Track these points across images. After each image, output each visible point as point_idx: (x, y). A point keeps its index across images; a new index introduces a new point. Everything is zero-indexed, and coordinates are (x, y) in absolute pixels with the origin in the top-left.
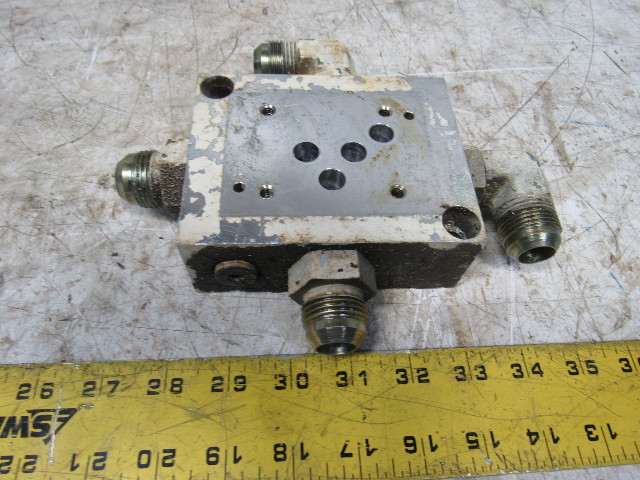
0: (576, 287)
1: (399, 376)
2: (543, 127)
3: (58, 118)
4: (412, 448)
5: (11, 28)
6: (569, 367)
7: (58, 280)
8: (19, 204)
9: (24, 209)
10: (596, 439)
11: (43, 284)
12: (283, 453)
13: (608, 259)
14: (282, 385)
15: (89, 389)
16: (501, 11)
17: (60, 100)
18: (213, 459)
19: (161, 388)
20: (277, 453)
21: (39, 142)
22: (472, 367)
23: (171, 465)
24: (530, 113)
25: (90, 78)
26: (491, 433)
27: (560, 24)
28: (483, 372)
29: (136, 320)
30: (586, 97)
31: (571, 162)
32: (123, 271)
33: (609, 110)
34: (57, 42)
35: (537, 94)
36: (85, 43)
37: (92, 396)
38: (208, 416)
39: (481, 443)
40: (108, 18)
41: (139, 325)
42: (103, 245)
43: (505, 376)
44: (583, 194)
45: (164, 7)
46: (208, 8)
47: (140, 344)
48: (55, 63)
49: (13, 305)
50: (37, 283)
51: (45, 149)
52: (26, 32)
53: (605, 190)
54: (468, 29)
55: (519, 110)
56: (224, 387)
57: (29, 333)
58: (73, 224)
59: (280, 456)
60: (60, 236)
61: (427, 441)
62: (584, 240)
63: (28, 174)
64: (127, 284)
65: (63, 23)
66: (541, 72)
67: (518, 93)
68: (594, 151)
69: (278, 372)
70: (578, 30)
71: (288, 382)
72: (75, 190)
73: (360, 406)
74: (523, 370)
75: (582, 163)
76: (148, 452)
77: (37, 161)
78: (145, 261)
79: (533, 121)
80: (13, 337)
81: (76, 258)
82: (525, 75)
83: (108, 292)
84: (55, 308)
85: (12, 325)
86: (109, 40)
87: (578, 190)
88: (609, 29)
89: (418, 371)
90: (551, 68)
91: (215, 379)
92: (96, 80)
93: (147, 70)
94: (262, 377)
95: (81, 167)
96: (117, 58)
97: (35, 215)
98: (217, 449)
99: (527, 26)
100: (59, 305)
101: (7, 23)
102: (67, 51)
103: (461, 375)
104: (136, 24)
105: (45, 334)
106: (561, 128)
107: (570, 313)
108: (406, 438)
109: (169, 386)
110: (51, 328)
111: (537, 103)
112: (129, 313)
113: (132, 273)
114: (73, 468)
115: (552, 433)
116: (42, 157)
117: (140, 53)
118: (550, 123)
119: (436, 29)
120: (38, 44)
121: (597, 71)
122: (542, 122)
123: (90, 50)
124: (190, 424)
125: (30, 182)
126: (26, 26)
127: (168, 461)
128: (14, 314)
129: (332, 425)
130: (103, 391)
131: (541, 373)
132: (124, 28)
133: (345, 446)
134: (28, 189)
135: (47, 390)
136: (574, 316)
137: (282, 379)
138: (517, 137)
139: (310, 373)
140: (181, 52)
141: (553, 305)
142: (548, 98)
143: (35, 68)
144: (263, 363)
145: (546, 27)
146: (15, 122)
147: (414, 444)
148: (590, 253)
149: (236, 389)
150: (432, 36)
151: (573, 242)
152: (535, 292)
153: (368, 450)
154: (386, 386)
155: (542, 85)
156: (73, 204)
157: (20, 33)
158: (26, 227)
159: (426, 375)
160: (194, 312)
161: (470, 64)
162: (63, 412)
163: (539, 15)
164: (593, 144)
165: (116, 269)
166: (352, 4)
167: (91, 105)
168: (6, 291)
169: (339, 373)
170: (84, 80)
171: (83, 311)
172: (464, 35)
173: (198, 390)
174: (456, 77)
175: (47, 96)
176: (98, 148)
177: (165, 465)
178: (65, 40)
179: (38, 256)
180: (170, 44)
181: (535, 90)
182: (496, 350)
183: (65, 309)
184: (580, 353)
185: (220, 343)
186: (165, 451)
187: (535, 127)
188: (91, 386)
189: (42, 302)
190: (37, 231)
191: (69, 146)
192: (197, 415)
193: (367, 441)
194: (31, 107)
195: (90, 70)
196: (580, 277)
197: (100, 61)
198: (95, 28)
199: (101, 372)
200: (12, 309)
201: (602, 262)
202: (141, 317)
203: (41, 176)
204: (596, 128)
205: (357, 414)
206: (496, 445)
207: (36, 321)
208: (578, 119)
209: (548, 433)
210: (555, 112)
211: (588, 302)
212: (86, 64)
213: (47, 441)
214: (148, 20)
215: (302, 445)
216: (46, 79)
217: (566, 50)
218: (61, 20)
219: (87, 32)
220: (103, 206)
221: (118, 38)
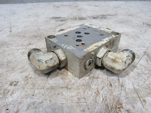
2: (150, 63)
3: (5, 66)
17: (7, 61)
24: (145, 59)
34: (11, 48)
35: (144, 54)
36: (18, 48)
40: (26, 43)
45: (41, 40)
52: (4, 46)
55: (141, 59)
79: (146, 61)
86: (25, 47)
92: (18, 56)
95: (6, 79)
96: (26, 51)
104: (33, 44)
120: (6, 49)
122: (149, 61)
123: (19, 50)
126: (5, 45)
132: (29, 45)
138: (143, 66)
142: (148, 55)
143: (3, 54)
155: (145, 52)
157: (3, 47)
163: (137, 37)
167: (15, 62)
170: (15, 56)
175: (4, 60)
176: (13, 74)
178: (13, 48)
187: (148, 63)
197: (21, 52)
198: (22, 45)
212: (17, 53)
214: (36, 43)
216: (5, 56)
218: (14, 44)
219: (19, 46)
220: (9, 92)
221: (27, 47)
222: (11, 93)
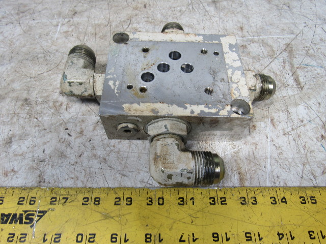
0: (302, 151)
1: (211, 201)
2: (288, 67)
3: (41, 60)
4: (216, 239)
5: (18, 14)
6: (301, 200)
7: (38, 141)
8: (20, 103)
9: (23, 105)
10: (314, 238)
11: (31, 143)
12: (150, 238)
13: (320, 137)
14: (150, 203)
15: (53, 201)
16: (267, 6)
17: (42, 51)
18: (114, 240)
19: (89, 202)
20: (146, 238)
21: (31, 72)
22: (250, 198)
23: (93, 242)
24: (281, 60)
25: (56, 40)
26: (259, 233)
27: (299, 13)
28: (255, 201)
29: (77, 162)
30: (311, 51)
31: (302, 86)
32: (70, 138)
33: (323, 59)
34: (40, 21)
35: (285, 50)
36: (55, 22)
37: (55, 204)
38: (112, 218)
39: (253, 238)
40: (66, 10)
41: (77, 165)
42: (61, 124)
43: (267, 203)
44: (308, 103)
45: (94, 4)
46: (116, 4)
47: (78, 174)
48: (39, 32)
49: (16, 153)
50: (28, 142)
51: (33, 75)
52: (25, 16)
53: (319, 101)
54: (250, 16)
55: (275, 58)
56: (121, 202)
57: (24, 168)
58: (46, 113)
59: (148, 240)
60: (40, 119)
61: (224, 236)
62: (308, 127)
63: (25, 88)
64: (72, 144)
65: (44, 12)
66: (287, 38)
67: (275, 49)
68: (315, 80)
69: (149, 196)
70: (309, 17)
71: (153, 202)
72: (48, 96)
73: (190, 216)
74: (277, 200)
75: (308, 87)
76: (82, 235)
77: (30, 81)
78: (81, 133)
79: (283, 64)
80: (16, 169)
81: (48, 130)
82: (279, 40)
83: (63, 148)
84: (37, 155)
85: (16, 163)
86: (67, 20)
87: (305, 100)
88: (324, 16)
89: (221, 199)
90: (293, 36)
91: (116, 198)
92: (60, 41)
93: (85, 36)
94: (140, 198)
95: (51, 85)
96: (70, 29)
97: (28, 108)
98: (116, 235)
99: (281, 14)
100: (39, 154)
101: (17, 12)
102: (45, 26)
103: (244, 201)
104: (80, 12)
105: (32, 168)
106: (297, 68)
107: (299, 165)
108: (213, 234)
109: (93, 201)
110: (35, 165)
111: (285, 54)
112: (73, 158)
113: (75, 139)
114: (44, 241)
115: (291, 234)
116: (32, 79)
117: (81, 27)
118: (292, 65)
119: (233, 15)
120: (32, 22)
121: (317, 38)
122: (287, 64)
123: (57, 25)
124: (103, 221)
125: (26, 92)
126: (25, 13)
127: (91, 240)
128: (17, 158)
129: (175, 226)
130: (60, 202)
131: (286, 202)
132: (74, 15)
133: (182, 236)
134: (25, 95)
135: (32, 201)
136: (301, 167)
137: (150, 200)
138: (274, 72)
139: (165, 197)
140: (102, 27)
141: (290, 160)
142: (291, 52)
143: (30, 34)
144: (141, 191)
145: (291, 14)
146: (19, 61)
147: (218, 237)
148: (310, 134)
149: (127, 204)
150: (231, 19)
151: (302, 128)
152: (281, 153)
153: (193, 239)
154: (204, 206)
155: (288, 45)
156: (47, 103)
157: (22, 17)
158: (23, 114)
159: (225, 201)
160: (105, 159)
161: (250, 34)
162: (40, 212)
163: (287, 8)
164: (314, 76)
165: (67, 136)
166: (190, 2)
167: (57, 54)
168: (13, 146)
169: (180, 198)
170: (54, 41)
171: (50, 157)
172: (248, 18)
173: (108, 203)
174: (243, 41)
175: (35, 48)
177: (89, 241)
178: (44, 20)
179: (29, 129)
180: (96, 22)
181: (284, 48)
182: (262, 189)
183: (41, 156)
184: (307, 192)
185: (118, 175)
186: (90, 235)
187: (284, 67)
188: (54, 200)
189: (30, 152)
190: (28, 116)
191: (45, 74)
192: (107, 217)
193: (193, 234)
194: (27, 54)
195: (57, 35)
196: (305, 146)
197: (62, 31)
198: (59, 14)
199: (59, 193)
200: (16, 155)
201: (317, 139)
202: (79, 161)
203: (31, 89)
204: (316, 68)
205: (189, 220)
206: (260, 239)
207: (27, 162)
208: (306, 63)
209: (289, 234)
210: (295, 59)
211: (309, 159)
213: (32, 227)
214: (86, 10)
215: (160, 235)
216: (35, 40)
217: (301, 27)
218: (43, 10)
219: (55, 16)
221: (71, 19)
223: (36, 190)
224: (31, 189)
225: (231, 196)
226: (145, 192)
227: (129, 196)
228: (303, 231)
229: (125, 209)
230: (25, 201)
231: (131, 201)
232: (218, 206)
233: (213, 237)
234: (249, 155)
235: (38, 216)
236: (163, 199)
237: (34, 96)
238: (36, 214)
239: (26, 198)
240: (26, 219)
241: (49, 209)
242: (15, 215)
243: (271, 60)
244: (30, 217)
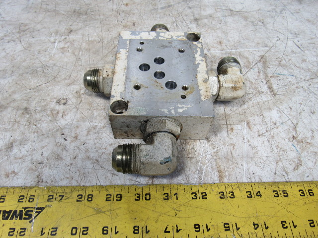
0: (275, 150)
1: (193, 196)
2: (262, 76)
3: (39, 73)
4: (198, 230)
5: (19, 33)
6: (274, 193)
7: (37, 145)
8: (21, 112)
9: (23, 114)
10: (287, 227)
11: (31, 147)
12: (138, 230)
13: (292, 137)
14: (138, 199)
15: (50, 198)
16: (244, 23)
17: (40, 65)
18: (105, 232)
19: (83, 199)
20: (135, 230)
21: (31, 84)
22: (228, 192)
23: (86, 234)
24: (256, 70)
25: (54, 55)
26: (236, 223)
27: (272, 28)
28: (233, 195)
29: (72, 164)
30: (283, 62)
31: (275, 92)
32: (66, 142)
33: (294, 68)
34: (40, 39)
35: (260, 61)
36: (52, 39)
37: (52, 201)
38: (104, 212)
39: (231, 228)
40: (63, 28)
41: (72, 166)
42: (58, 130)
43: (243, 197)
44: (281, 107)
45: (88, 23)
46: (108, 23)
47: (73, 174)
48: (38, 48)
49: (17, 156)
50: (27, 147)
51: (33, 87)
52: (26, 34)
53: (291, 106)
54: (228, 31)
55: (251, 68)
56: (112, 199)
57: (23, 169)
58: (45, 120)
59: (136, 232)
60: (39, 126)
61: (205, 226)
62: (280, 129)
63: (25, 98)
64: (68, 147)
66: (262, 50)
67: (251, 61)
68: (286, 87)
69: (137, 192)
70: (281, 31)
71: (141, 197)
72: (46, 105)
73: (174, 209)
74: (252, 194)
75: (280, 93)
76: (76, 228)
77: (29, 92)
78: (76, 137)
79: (257, 73)
80: (16, 171)
81: (46, 136)
82: (254, 52)
83: (60, 151)
84: (35, 158)
85: (16, 165)
86: (63, 38)
87: (277, 105)
88: (295, 30)
89: (202, 193)
90: (267, 49)
91: (107, 195)
92: (57, 56)
93: (80, 51)
94: (129, 194)
95: (49, 95)
96: (66, 46)
97: (28, 116)
98: (107, 227)
99: (256, 30)
100: (37, 156)
102: (44, 43)
103: (222, 196)
105: (31, 170)
106: (271, 77)
107: (273, 163)
108: (195, 225)
109: (87, 197)
110: (34, 167)
111: (260, 65)
112: (68, 160)
113: (70, 143)
114: (42, 234)
115: (265, 225)
116: (31, 90)
117: (77, 43)
118: (266, 75)
119: (213, 31)
121: (289, 50)
122: (262, 73)
123: (55, 42)
124: (95, 215)
125: (26, 102)
126: (26, 32)
127: (85, 233)
128: (17, 161)
129: (161, 218)
130: (57, 199)
131: (260, 196)
132: (70, 32)
133: (167, 228)
134: (25, 105)
135: (32, 199)
136: (274, 164)
137: (138, 196)
138: (250, 81)
139: (151, 193)
140: (95, 43)
141: (264, 159)
142: (265, 63)
143: (30, 50)
144: (130, 188)
145: (265, 30)
146: (20, 74)
147: (199, 228)
148: (283, 135)
149: (117, 200)
150: (211, 35)
151: (275, 130)
152: (256, 153)
153: (177, 230)
154: (187, 200)
155: (262, 57)
156: (45, 111)
157: (23, 35)
158: (23, 122)
159: (206, 195)
160: (97, 160)
161: (229, 47)
162: (38, 208)
163: (262, 24)
164: (285, 84)
165: (63, 140)
166: (174, 20)
167: (54, 67)
168: (14, 150)
169: (165, 194)
170: (51, 56)
171: (48, 160)
172: (226, 33)
173: (100, 200)
174: (222, 53)
175: (34, 63)
176: (57, 86)
177: (83, 234)
178: (43, 38)
179: (28, 135)
180: (90, 39)
181: (259, 59)
182: (239, 185)
183: (40, 159)
184: (280, 186)
185: (109, 175)
186: (83, 228)
187: (258, 76)
188: (51, 197)
189: (30, 155)
190: (28, 124)
191: (44, 85)
192: (99, 211)
193: (177, 225)
194: (27, 68)
195: (54, 51)
196: (278, 146)
197: (59, 47)
198: (57, 32)
199: (56, 191)
200: (16, 158)
201: (289, 139)
203: (31, 99)
204: (287, 76)
205: (173, 213)
206: (238, 229)
207: (27, 164)
208: (279, 72)
209: (263, 224)
210: (268, 69)
211: (281, 158)
212: (52, 49)
213: (30, 222)
215: (146, 227)
216: (34, 56)
217: (274, 40)
218: (42, 29)
219: (53, 34)
220: (58, 113)
221: (67, 37)
222: (62, 115)
223: (34, 189)
224: (30, 188)
225: (211, 192)
226: (134, 189)
227: (119, 193)
228: (277, 221)
229: (116, 204)
230: (25, 199)
231: (121, 197)
232: (200, 200)
233: (195, 228)
234: (227, 154)
235: (36, 212)
236: (149, 194)
237: (33, 105)
238: (35, 210)
239: (25, 196)
240: (25, 215)
241: (47, 206)
242: (16, 212)
243: (247, 71)
244: (29, 213)
